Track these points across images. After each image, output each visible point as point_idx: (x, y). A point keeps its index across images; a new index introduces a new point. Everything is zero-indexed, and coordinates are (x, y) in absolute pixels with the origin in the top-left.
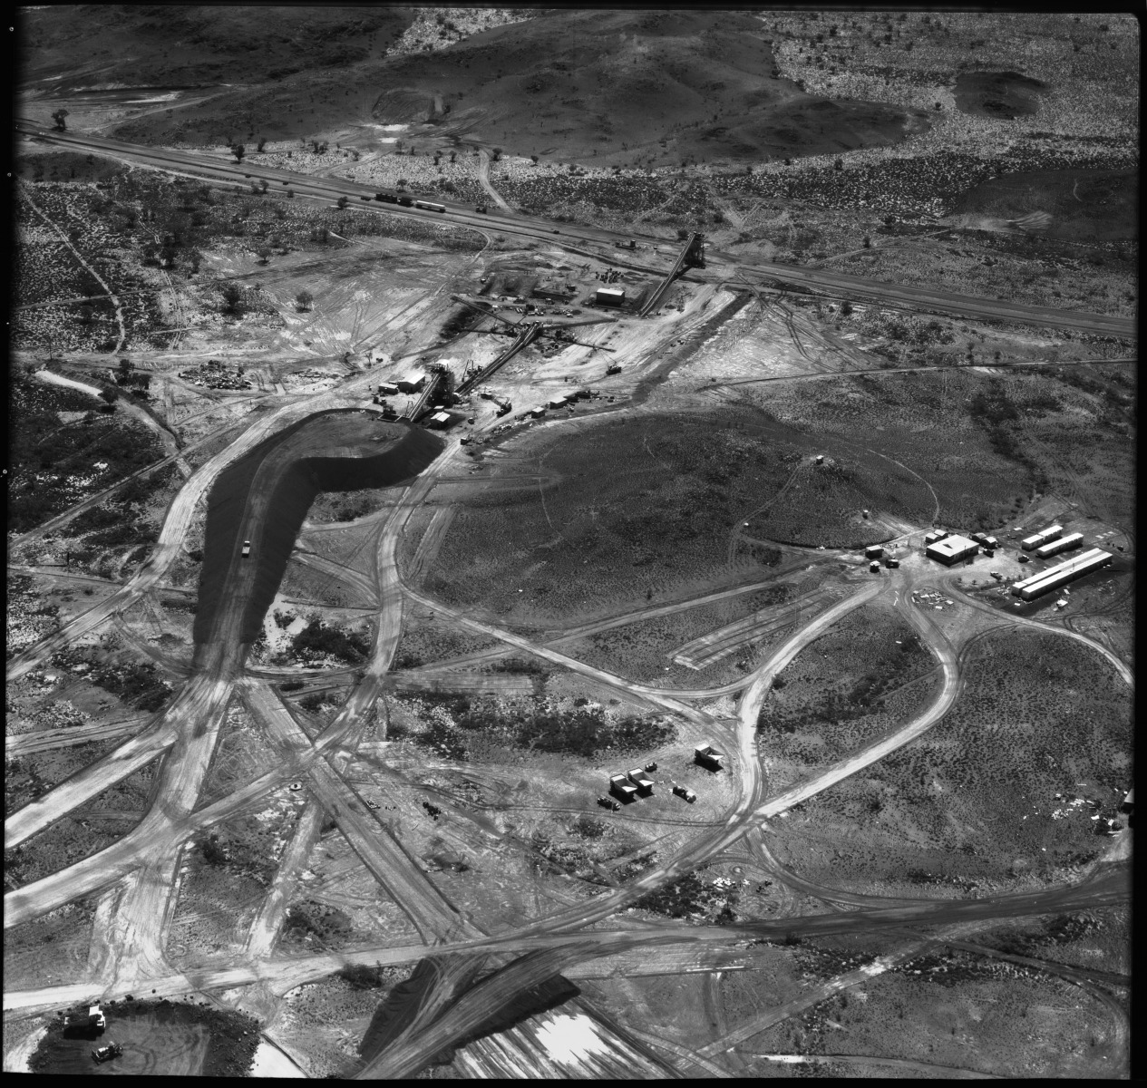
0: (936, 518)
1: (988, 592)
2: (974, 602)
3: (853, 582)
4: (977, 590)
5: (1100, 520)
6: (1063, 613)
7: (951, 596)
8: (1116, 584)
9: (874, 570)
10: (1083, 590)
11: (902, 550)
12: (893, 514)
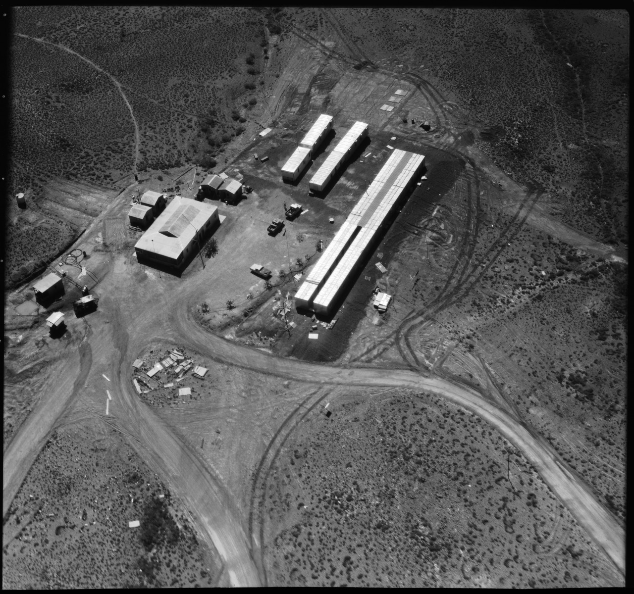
0: (138, 157)
1: (257, 320)
2: (240, 353)
3: (26, 375)
4: (238, 321)
5: (375, 69)
6: (393, 325)
7: (199, 351)
8: (445, 216)
9: (58, 331)
10: (404, 250)
11: (96, 260)
12: (68, 177)
